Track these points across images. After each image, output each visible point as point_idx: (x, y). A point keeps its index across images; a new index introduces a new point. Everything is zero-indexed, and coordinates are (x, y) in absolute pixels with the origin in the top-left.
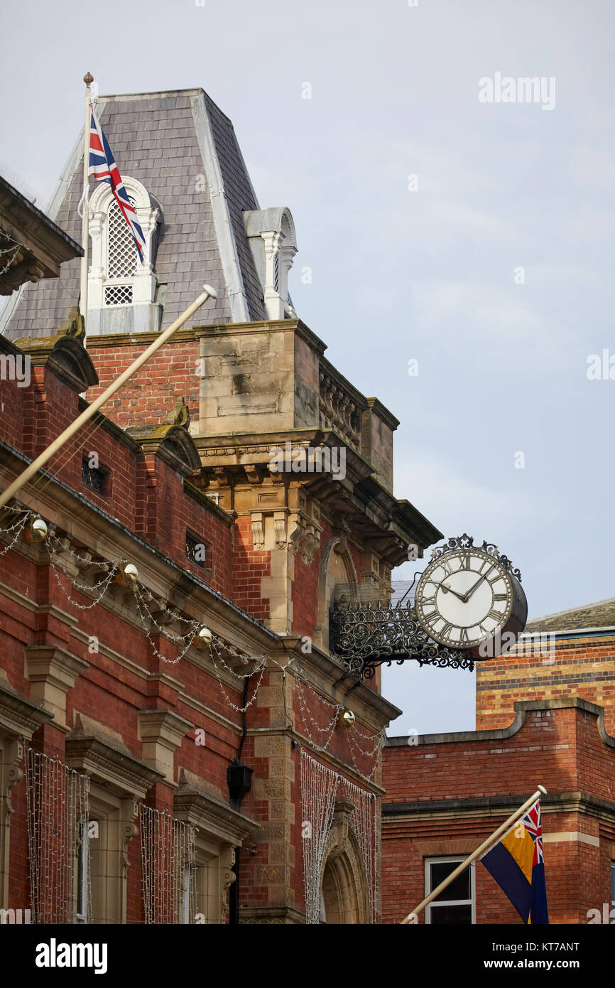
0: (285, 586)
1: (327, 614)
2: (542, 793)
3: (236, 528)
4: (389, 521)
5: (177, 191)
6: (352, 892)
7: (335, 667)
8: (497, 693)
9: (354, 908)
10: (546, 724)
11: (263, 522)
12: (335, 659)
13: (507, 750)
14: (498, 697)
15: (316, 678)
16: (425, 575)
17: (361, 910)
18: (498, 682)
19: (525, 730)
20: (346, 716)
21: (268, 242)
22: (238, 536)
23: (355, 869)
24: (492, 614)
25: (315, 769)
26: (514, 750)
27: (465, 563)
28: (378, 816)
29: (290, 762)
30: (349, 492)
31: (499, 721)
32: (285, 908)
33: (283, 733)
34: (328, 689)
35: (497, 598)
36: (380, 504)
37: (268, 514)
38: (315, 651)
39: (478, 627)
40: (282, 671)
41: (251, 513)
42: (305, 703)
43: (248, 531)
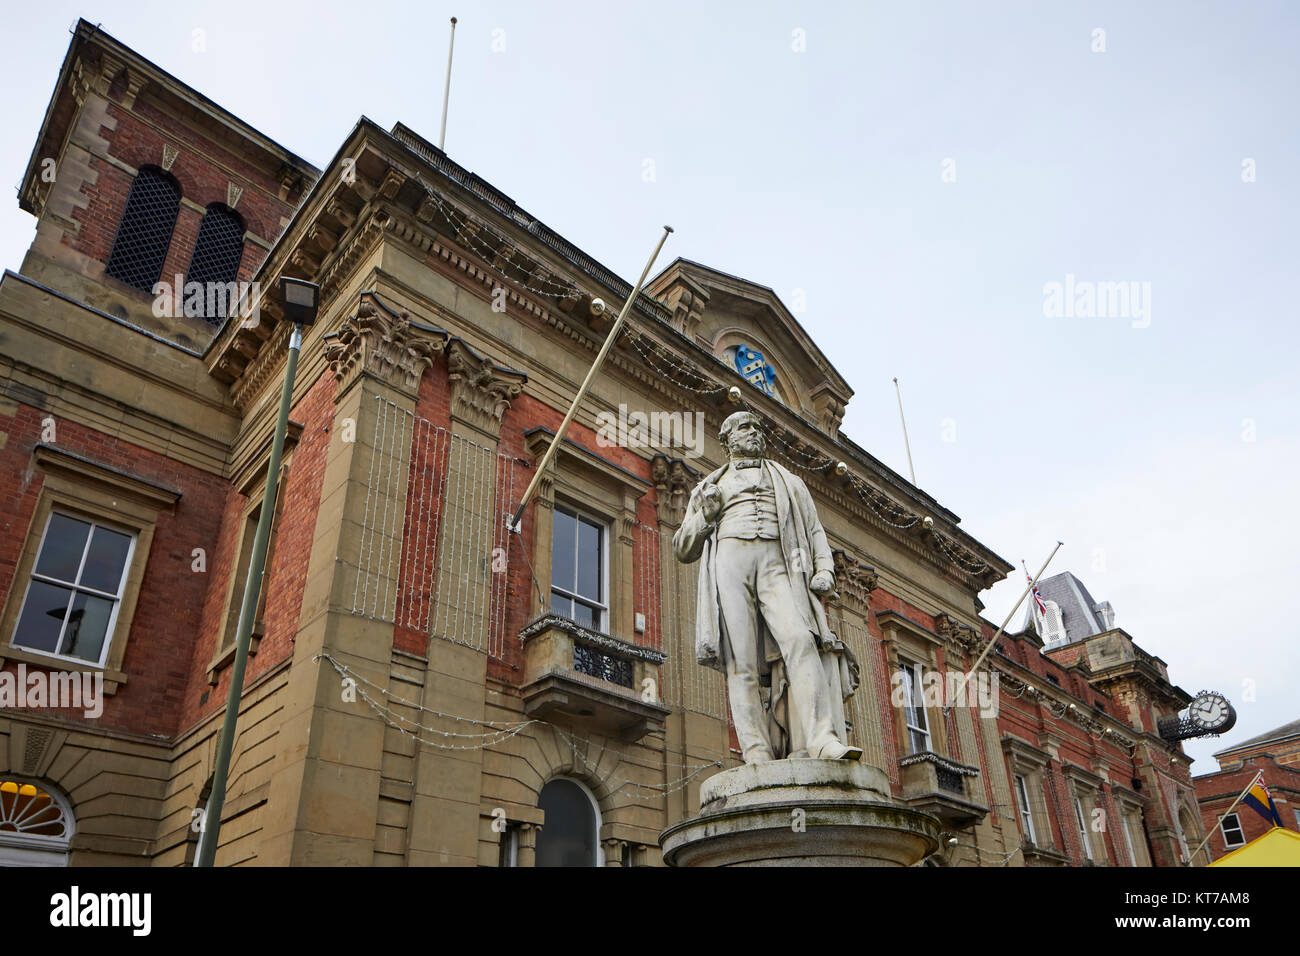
0: (1137, 715)
1: (1156, 725)
4: (1172, 695)
6: (1192, 822)
7: (1166, 743)
9: (1194, 828)
11: (1124, 696)
12: (1165, 740)
15: (1158, 748)
20: (1173, 760)
22: (1115, 703)
23: (1191, 814)
24: (1221, 715)
25: (1165, 778)
27: (1206, 700)
29: (1155, 776)
33: (1150, 766)
35: (1222, 709)
36: (1167, 688)
37: (1125, 693)
38: (1155, 737)
39: (1218, 721)
40: (1143, 745)
41: (1118, 694)
42: (1155, 755)
43: (1119, 700)
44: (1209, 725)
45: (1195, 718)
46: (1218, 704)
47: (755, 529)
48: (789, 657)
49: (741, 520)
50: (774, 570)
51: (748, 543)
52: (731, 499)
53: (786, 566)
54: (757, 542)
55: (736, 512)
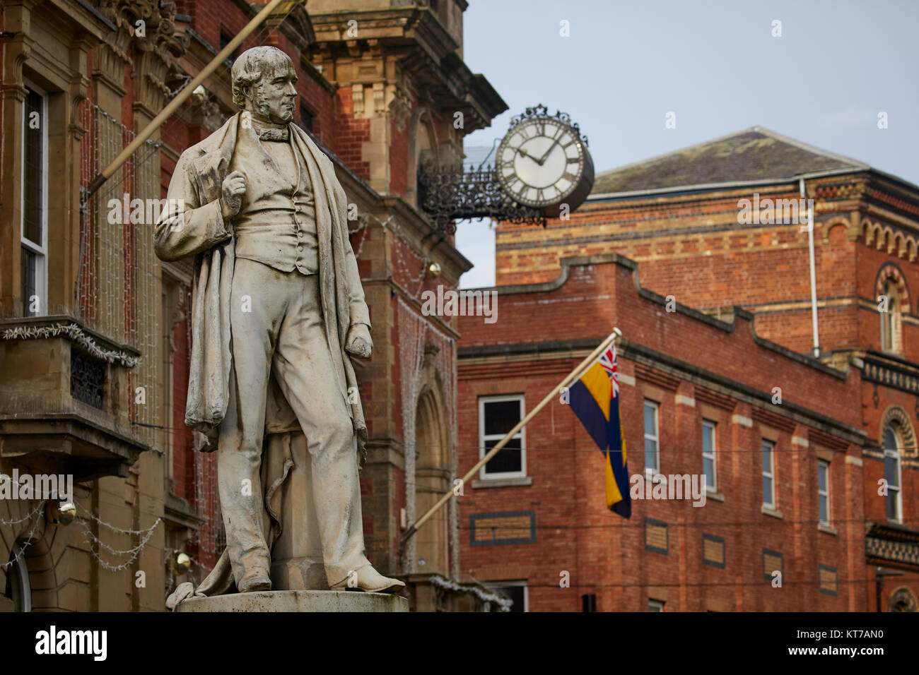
0: (384, 150)
1: (415, 177)
2: (618, 335)
3: (338, 98)
4: (466, 93)
6: (437, 427)
7: (425, 224)
8: (514, 253)
9: (438, 439)
10: (588, 277)
11: (363, 92)
12: (424, 216)
13: (553, 301)
14: (515, 257)
15: (410, 234)
16: (504, 142)
17: (444, 442)
18: (514, 244)
19: (569, 283)
20: (433, 268)
22: (340, 105)
23: (439, 405)
24: (566, 176)
25: (409, 315)
26: (559, 301)
27: (540, 130)
28: (454, 359)
29: (390, 309)
30: (437, 66)
31: (516, 279)
32: (388, 440)
33: (385, 282)
34: (418, 243)
35: (570, 161)
36: (460, 78)
37: (367, 85)
38: (410, 209)
39: (553, 188)
40: (382, 227)
41: (352, 84)
42: (401, 255)
43: (349, 101)
44: (531, 196)
45: (506, 172)
46: (564, 147)
47: (294, 258)
48: (321, 447)
49: (276, 240)
50: (307, 319)
51: (282, 276)
52: (260, 199)
53: (322, 316)
54: (293, 277)
55: (267, 224)
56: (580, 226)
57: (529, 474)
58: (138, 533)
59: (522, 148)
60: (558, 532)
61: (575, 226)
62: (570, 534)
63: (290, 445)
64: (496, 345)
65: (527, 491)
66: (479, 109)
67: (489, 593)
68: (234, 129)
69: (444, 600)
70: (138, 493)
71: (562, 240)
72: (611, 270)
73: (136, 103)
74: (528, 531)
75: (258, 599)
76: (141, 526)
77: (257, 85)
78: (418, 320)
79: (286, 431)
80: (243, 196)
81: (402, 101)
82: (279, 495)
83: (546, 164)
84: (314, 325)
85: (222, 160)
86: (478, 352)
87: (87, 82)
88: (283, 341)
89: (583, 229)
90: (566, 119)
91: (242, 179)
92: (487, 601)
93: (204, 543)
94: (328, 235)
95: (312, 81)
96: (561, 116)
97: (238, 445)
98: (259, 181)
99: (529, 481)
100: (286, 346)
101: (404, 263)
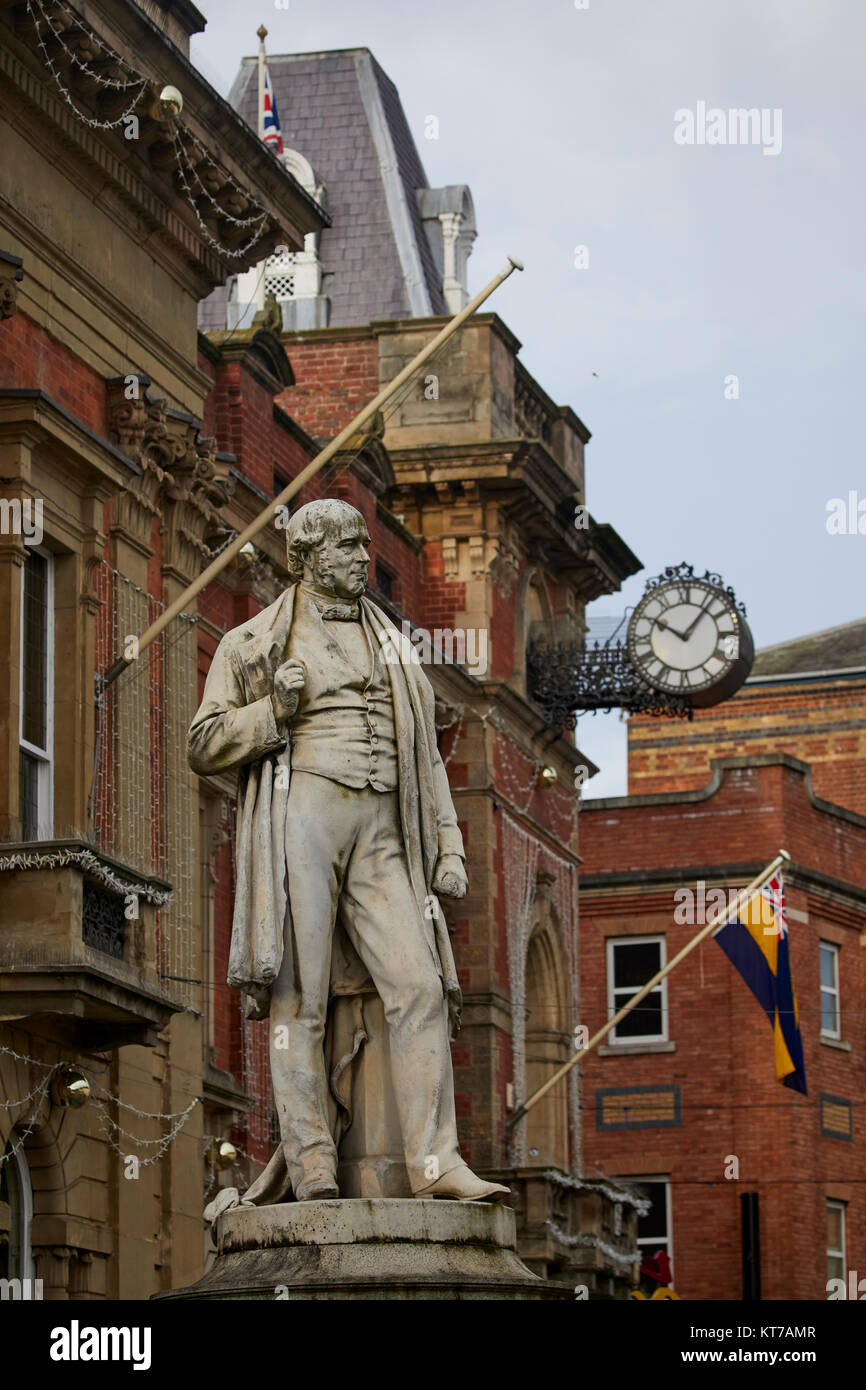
0: (484, 622)
1: (524, 656)
2: (785, 859)
3: (425, 556)
4: (588, 548)
5: (342, 166)
6: (553, 978)
7: (537, 717)
8: (652, 752)
9: (554, 994)
10: (747, 784)
11: (457, 548)
12: (536, 707)
13: (702, 815)
14: (653, 758)
15: (516, 729)
16: (638, 611)
17: (562, 997)
18: (652, 740)
19: (722, 791)
20: (546, 773)
21: (447, 226)
22: (427, 564)
23: (556, 949)
24: (718, 654)
25: (516, 834)
26: (709, 814)
27: (684, 596)
28: (575, 889)
29: (492, 826)
30: (551, 514)
31: (653, 785)
32: (490, 995)
33: (485, 792)
34: (527, 741)
37: (462, 540)
38: (517, 698)
39: (700, 670)
40: (481, 721)
41: (443, 538)
42: (506, 757)
43: (439, 559)
44: (673, 680)
45: (641, 650)
46: (715, 618)
47: (367, 770)
48: (402, 1013)
49: (343, 747)
50: (383, 849)
51: (350, 793)
52: (323, 695)
53: (403, 844)
54: (365, 795)
55: (332, 727)
56: (736, 717)
57: (671, 1038)
58: (169, 1117)
59: (661, 619)
60: (710, 1112)
61: (730, 718)
62: (725, 1116)
63: (362, 1011)
64: (629, 871)
65: (669, 1060)
66: (605, 569)
67: (622, 1192)
68: (289, 605)
69: (562, 1200)
70: (168, 1066)
71: (713, 735)
72: (776, 774)
73: (165, 566)
74: (671, 1111)
75: (321, 1209)
76: (173, 1108)
77: (318, 549)
78: (528, 841)
79: (356, 992)
80: (301, 692)
81: (506, 559)
82: (349, 1074)
83: (692, 639)
84: (393, 856)
85: (275, 645)
86: (604, 880)
87: (104, 540)
88: (353, 876)
89: (739, 721)
90: (717, 581)
91: (299, 670)
92: (618, 1202)
93: (254, 1130)
94: (410, 740)
95: (391, 534)
96: (711, 578)
97: (295, 1011)
98: (321, 672)
99: (671, 1047)
100: (356, 883)
101: (510, 767)
